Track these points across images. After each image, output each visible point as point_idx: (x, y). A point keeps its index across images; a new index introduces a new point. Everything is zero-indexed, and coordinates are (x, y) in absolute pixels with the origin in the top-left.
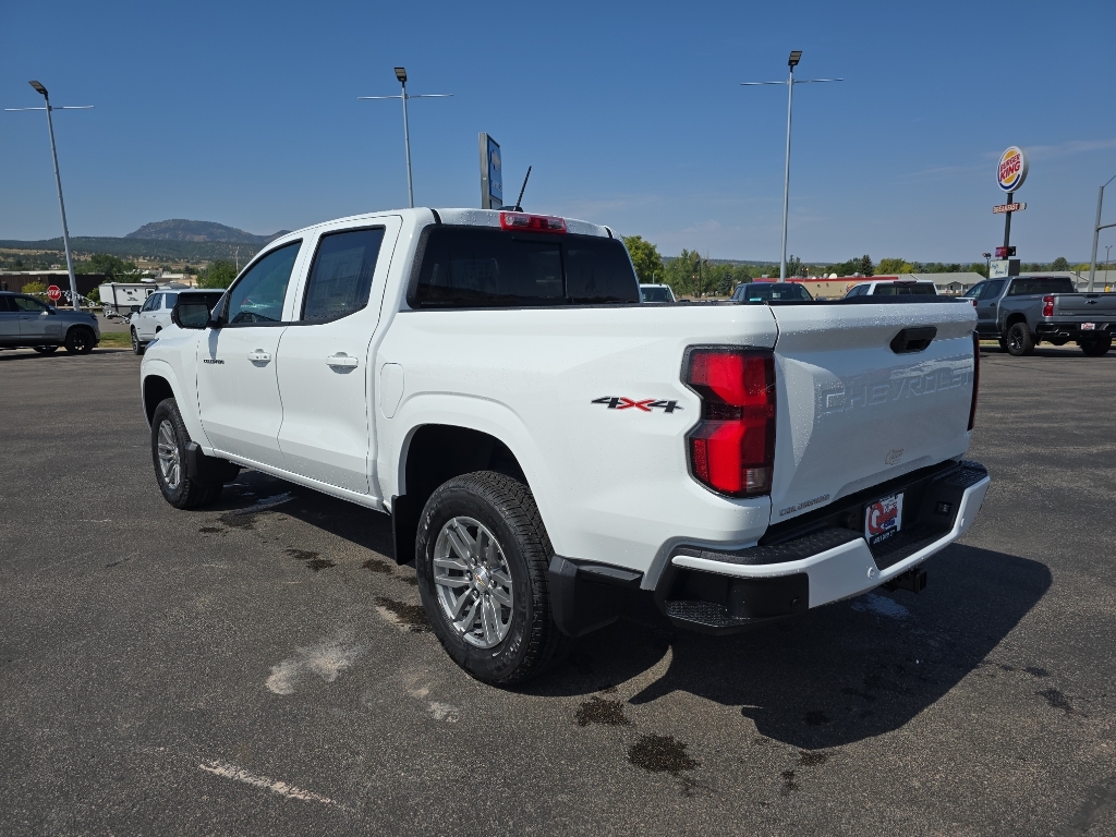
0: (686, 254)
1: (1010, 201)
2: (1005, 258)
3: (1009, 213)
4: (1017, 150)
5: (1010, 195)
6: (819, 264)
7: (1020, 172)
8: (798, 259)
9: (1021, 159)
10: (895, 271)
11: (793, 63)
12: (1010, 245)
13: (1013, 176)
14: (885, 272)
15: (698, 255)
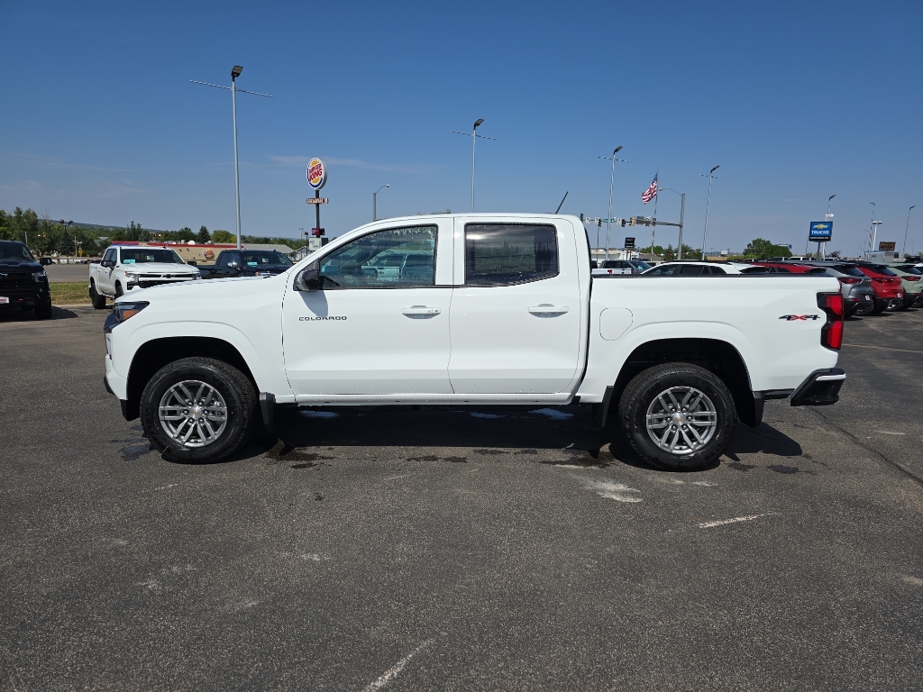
0: (19, 212)
1: (317, 196)
2: (318, 237)
3: (318, 205)
4: (319, 161)
5: (317, 192)
6: (151, 230)
7: (322, 176)
8: (139, 225)
9: (322, 167)
10: (225, 240)
11: (235, 75)
12: (321, 227)
13: (319, 178)
14: (218, 241)
15: (34, 214)
